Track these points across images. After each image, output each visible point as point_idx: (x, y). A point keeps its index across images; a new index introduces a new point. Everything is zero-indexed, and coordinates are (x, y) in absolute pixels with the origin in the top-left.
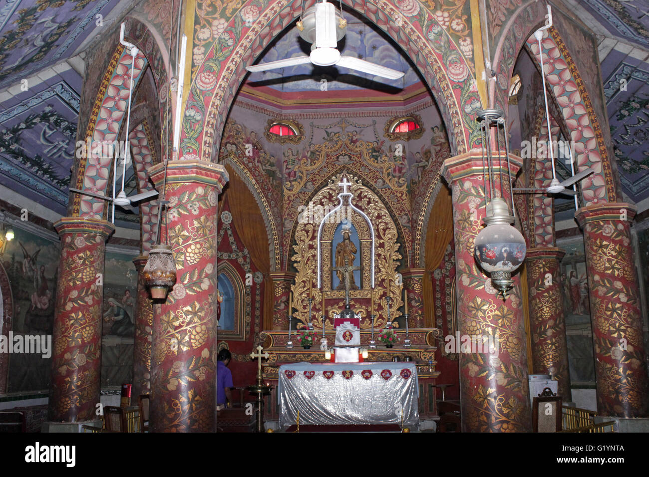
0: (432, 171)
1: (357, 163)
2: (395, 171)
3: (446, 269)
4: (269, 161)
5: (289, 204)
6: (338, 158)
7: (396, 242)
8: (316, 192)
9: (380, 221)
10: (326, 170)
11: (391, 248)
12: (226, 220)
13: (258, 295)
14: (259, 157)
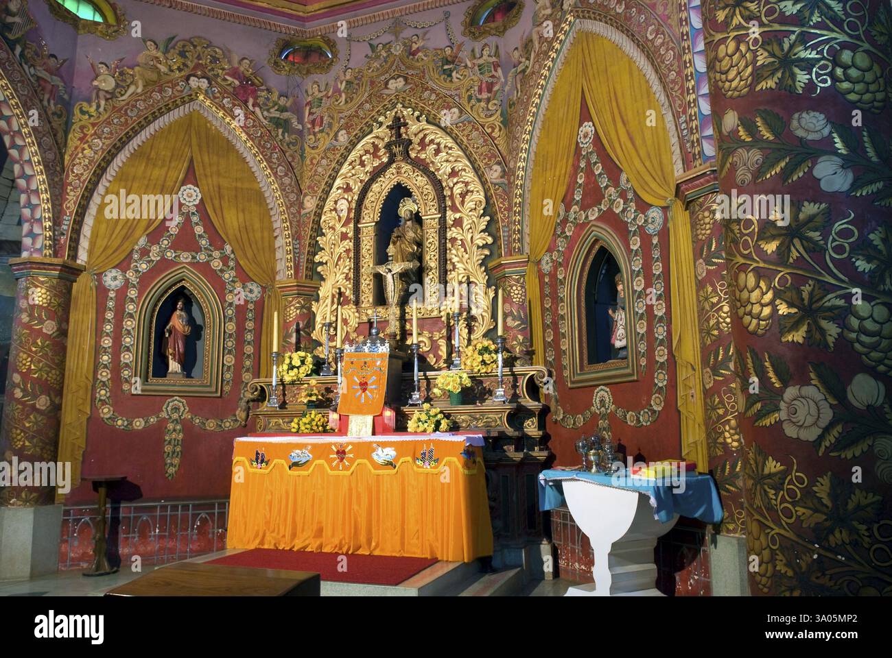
1: (417, 86)
3: (559, 251)
4: (276, 104)
5: (311, 170)
6: (387, 84)
7: (481, 216)
8: (353, 145)
9: (455, 180)
10: (367, 106)
11: (473, 226)
12: (188, 199)
13: (250, 320)
14: (256, 98)
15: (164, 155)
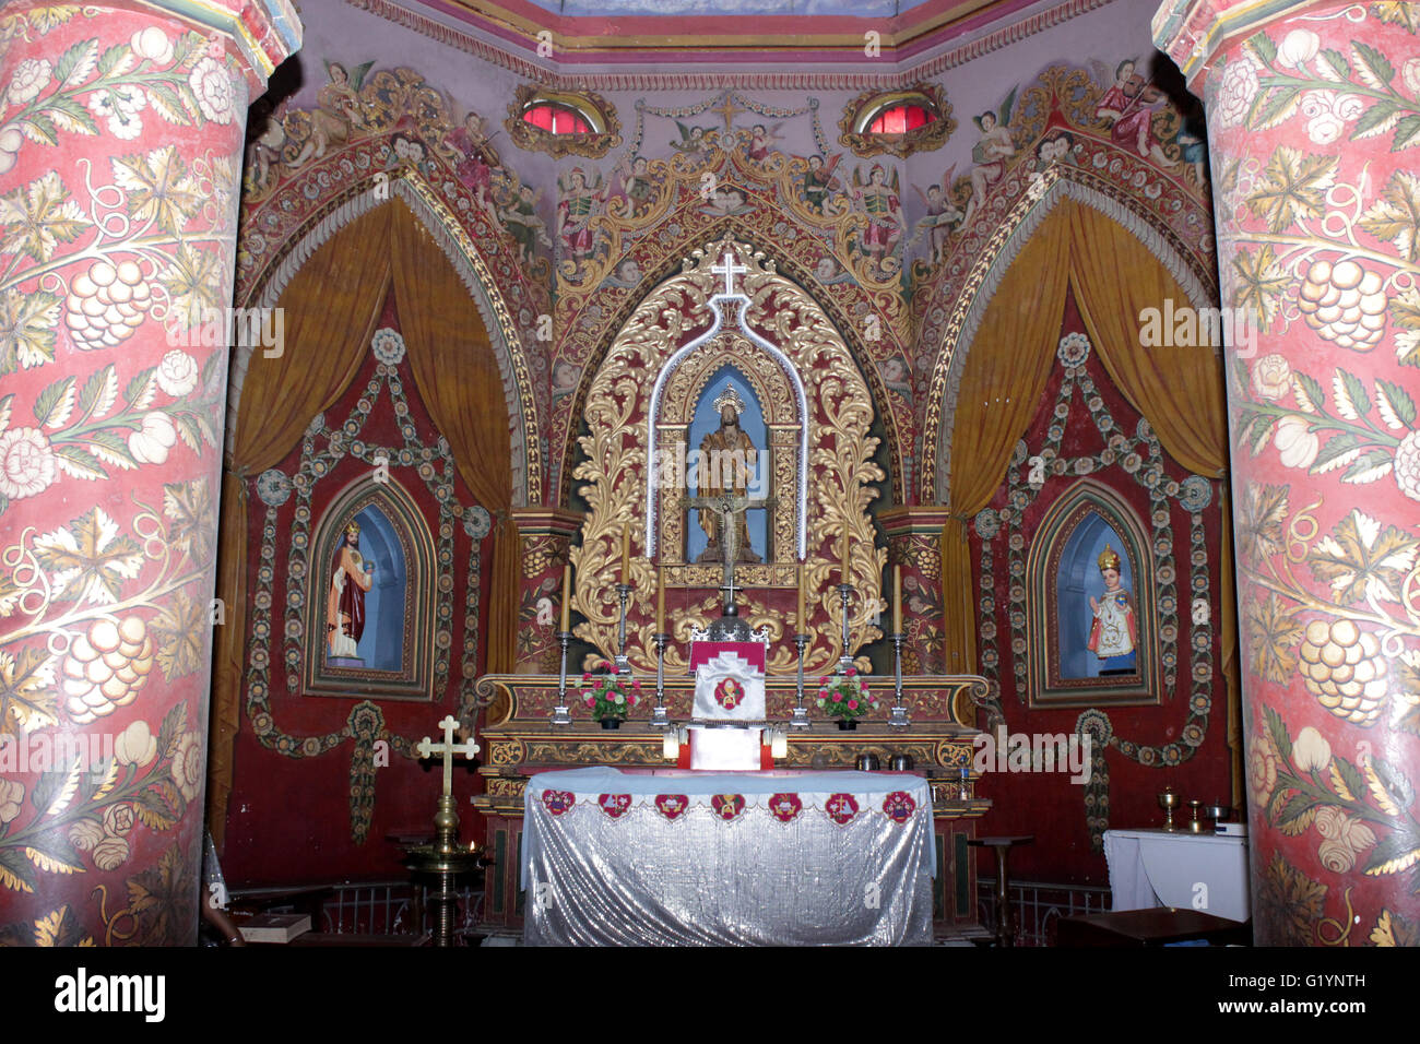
0: (974, 235)
1: (764, 211)
2: (868, 236)
3: (1013, 509)
4: (516, 199)
5: (570, 320)
6: (710, 197)
7: (868, 435)
8: (647, 289)
9: (824, 373)
10: (676, 228)
11: (853, 450)
12: (386, 354)
13: (475, 572)
14: (489, 185)
15: (351, 272)
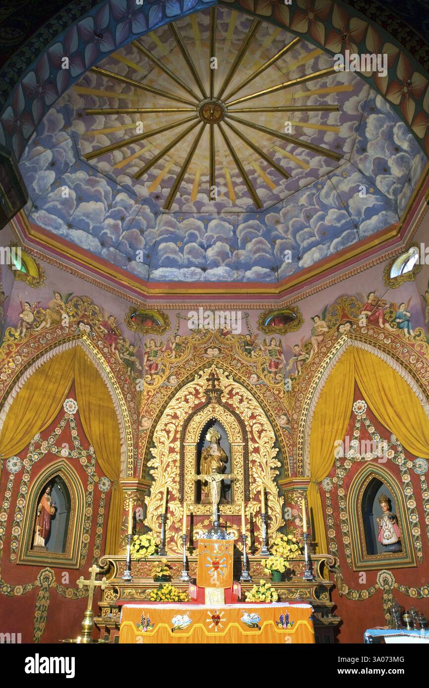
0: (314, 363)
1: (228, 356)
2: (270, 366)
3: (338, 477)
4: (127, 350)
5: (147, 400)
6: (206, 350)
7: (273, 447)
8: (180, 387)
9: (254, 421)
10: (192, 363)
11: (267, 454)
12: (69, 409)
13: (102, 507)
14: (117, 344)
15: (57, 375)
